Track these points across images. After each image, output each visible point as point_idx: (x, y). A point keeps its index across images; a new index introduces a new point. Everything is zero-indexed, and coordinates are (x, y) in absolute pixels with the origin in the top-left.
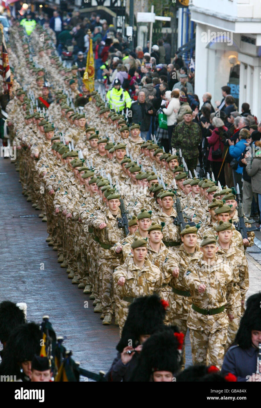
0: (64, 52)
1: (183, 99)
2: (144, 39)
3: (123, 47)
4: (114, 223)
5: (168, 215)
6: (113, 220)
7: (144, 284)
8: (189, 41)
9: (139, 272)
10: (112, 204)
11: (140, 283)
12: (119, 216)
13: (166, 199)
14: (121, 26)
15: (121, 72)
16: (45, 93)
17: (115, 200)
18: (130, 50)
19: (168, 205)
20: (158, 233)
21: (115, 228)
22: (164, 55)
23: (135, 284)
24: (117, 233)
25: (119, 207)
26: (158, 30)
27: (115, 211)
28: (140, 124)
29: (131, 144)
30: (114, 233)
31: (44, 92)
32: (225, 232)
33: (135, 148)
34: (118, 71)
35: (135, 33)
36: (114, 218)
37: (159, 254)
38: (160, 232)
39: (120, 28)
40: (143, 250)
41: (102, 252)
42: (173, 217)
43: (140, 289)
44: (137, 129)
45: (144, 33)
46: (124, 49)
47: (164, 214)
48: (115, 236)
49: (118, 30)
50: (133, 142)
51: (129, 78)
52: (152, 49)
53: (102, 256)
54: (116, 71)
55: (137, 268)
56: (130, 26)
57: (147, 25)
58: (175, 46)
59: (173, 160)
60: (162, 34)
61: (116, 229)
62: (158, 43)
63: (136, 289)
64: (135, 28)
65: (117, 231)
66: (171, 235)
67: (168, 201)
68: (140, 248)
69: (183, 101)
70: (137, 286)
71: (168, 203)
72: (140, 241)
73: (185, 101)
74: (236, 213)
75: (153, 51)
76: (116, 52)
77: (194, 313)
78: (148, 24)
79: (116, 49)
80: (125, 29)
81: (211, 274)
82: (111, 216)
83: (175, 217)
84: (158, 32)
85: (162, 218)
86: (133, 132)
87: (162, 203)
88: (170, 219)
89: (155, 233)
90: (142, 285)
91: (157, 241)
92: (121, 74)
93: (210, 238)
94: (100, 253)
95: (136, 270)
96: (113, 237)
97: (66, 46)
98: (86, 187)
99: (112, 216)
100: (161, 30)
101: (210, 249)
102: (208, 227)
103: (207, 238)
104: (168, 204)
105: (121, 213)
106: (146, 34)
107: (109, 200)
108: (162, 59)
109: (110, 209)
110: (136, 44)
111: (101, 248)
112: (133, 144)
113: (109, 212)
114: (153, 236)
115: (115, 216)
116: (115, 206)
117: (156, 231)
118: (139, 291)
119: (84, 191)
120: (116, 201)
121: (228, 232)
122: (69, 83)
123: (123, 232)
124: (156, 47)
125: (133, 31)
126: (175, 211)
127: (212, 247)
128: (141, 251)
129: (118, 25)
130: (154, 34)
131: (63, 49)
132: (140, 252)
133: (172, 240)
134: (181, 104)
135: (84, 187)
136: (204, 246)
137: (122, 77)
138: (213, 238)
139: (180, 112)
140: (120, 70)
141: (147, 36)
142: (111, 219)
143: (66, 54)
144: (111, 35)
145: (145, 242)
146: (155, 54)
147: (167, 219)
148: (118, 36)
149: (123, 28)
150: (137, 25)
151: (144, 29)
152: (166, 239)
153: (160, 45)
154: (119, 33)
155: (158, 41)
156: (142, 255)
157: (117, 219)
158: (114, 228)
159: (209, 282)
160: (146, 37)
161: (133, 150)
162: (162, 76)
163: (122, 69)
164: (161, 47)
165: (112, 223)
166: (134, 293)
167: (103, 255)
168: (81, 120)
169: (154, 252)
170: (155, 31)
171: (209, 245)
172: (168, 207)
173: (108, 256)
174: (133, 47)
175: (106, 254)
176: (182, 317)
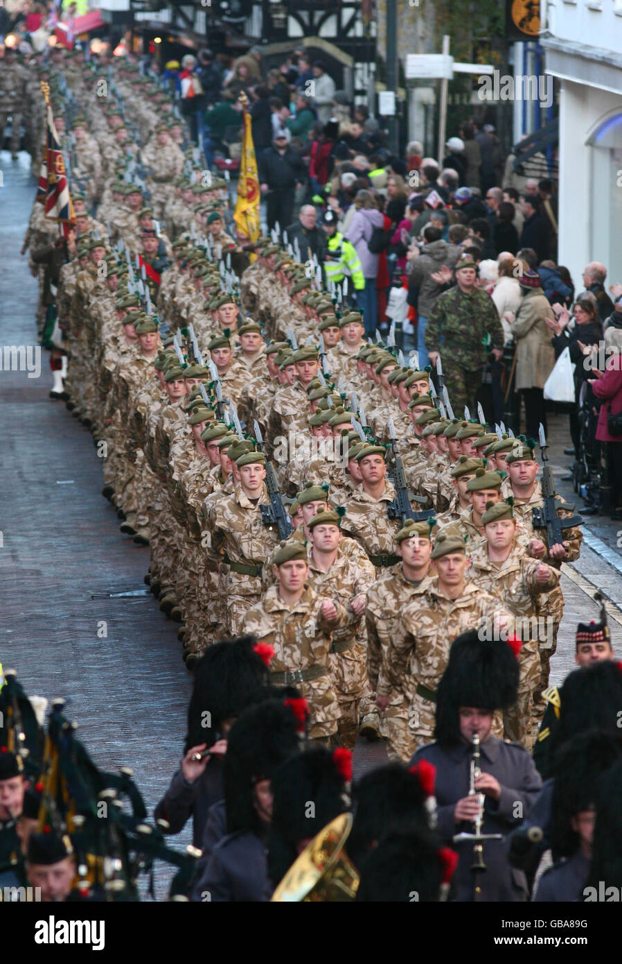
0: (219, 157)
1: (529, 278)
2: (426, 122)
3: (370, 145)
4: (253, 516)
5: (375, 497)
6: (250, 512)
7: (298, 639)
8: (543, 125)
9: (286, 615)
10: (246, 474)
11: (290, 639)
12: (264, 499)
13: (369, 461)
14: (366, 88)
15: (363, 210)
16: (150, 246)
17: (252, 466)
18: (389, 153)
19: (373, 474)
20: (330, 529)
21: (257, 527)
22: (479, 163)
23: (279, 643)
24: (262, 537)
25: (265, 480)
26: (461, 98)
27: (254, 489)
28: (362, 312)
29: (339, 359)
30: (254, 541)
31: (146, 244)
32: (497, 525)
33: (347, 368)
34: (358, 209)
35: (402, 107)
36: (252, 506)
37: (330, 576)
38: (335, 527)
39: (362, 93)
40: (299, 566)
41: (235, 580)
42: (387, 502)
43: (293, 650)
44: (357, 324)
45: (426, 107)
46: (376, 149)
47: (366, 496)
48: (257, 546)
49: (359, 100)
50: (344, 354)
51: (387, 224)
52: (446, 147)
53: (233, 590)
54: (353, 208)
55: (282, 607)
56: (389, 88)
57: (434, 84)
58: (507, 139)
59: (418, 383)
60: (472, 109)
61: (259, 531)
62: (462, 133)
63: (285, 652)
64: (402, 93)
65: (261, 533)
66: (382, 541)
67: (374, 464)
68: (291, 562)
69: (528, 285)
70: (285, 645)
71: (372, 468)
72: (290, 548)
73: (534, 286)
74: (538, 488)
75: (449, 154)
76: (352, 157)
77: (424, 703)
78: (436, 84)
79: (352, 152)
80: (377, 97)
81: (450, 616)
82: (244, 501)
83: (391, 500)
84: (461, 104)
85: (360, 504)
86: (347, 330)
87: (361, 469)
88: (379, 507)
89: (324, 529)
90: (295, 643)
91: (328, 547)
92: (366, 216)
93: (452, 540)
94: (229, 585)
95: (280, 612)
96: (254, 549)
97: (225, 143)
98: (198, 445)
99: (249, 502)
100: (469, 98)
101: (453, 565)
102: (450, 518)
103: (446, 542)
104: (374, 470)
105: (269, 493)
106: (431, 108)
107: (240, 466)
108: (473, 174)
109: (245, 487)
110: (404, 138)
111: (232, 573)
112: (344, 359)
113: (242, 492)
114: (320, 536)
115: (254, 501)
116: (255, 479)
117: (327, 526)
118: (291, 656)
119: (192, 453)
120: (256, 469)
121: (503, 524)
122: (205, 220)
123: (276, 535)
124: (457, 143)
125: (397, 104)
126: (391, 486)
127: (457, 560)
128: (295, 568)
129: (358, 86)
130: (451, 108)
131: (217, 152)
132: (292, 572)
133: (386, 551)
134: (525, 292)
135: (194, 445)
136: (437, 558)
137: (369, 224)
138: (457, 539)
139: (521, 314)
140: (362, 205)
141: (432, 112)
142: (246, 509)
143: (225, 164)
144: (343, 113)
145: (301, 549)
146: (453, 159)
147: (373, 507)
148: (359, 116)
149: (370, 93)
150: (408, 85)
151: (424, 95)
152: (373, 551)
153: (467, 136)
154: (361, 107)
155: (462, 126)
156: (297, 578)
157: (261, 506)
158: (253, 528)
159: (445, 634)
160: (431, 116)
161: (345, 374)
162: (475, 220)
163: (368, 203)
164: (470, 143)
165: (247, 517)
166: (282, 663)
167: (237, 588)
168: (225, 309)
169: (319, 573)
170: (453, 100)
171: (451, 556)
172: (374, 479)
173: (247, 590)
174: (396, 143)
175: (244, 585)
176: (400, 713)
